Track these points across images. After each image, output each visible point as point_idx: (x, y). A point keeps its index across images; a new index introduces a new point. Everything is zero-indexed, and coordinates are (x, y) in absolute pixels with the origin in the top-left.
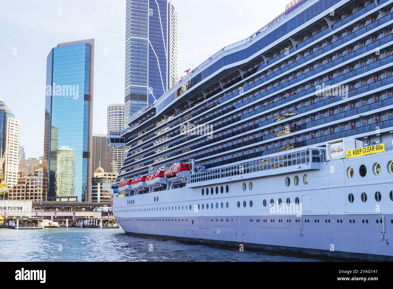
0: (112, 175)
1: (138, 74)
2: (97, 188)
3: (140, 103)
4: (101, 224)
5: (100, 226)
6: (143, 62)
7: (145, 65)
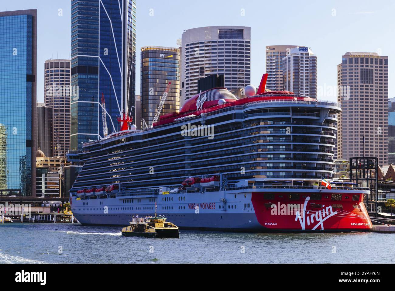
0: (55, 161)
1: (87, 41)
2: (41, 179)
3: (90, 77)
4: (54, 219)
5: (54, 221)
6: (93, 26)
7: (96, 30)
